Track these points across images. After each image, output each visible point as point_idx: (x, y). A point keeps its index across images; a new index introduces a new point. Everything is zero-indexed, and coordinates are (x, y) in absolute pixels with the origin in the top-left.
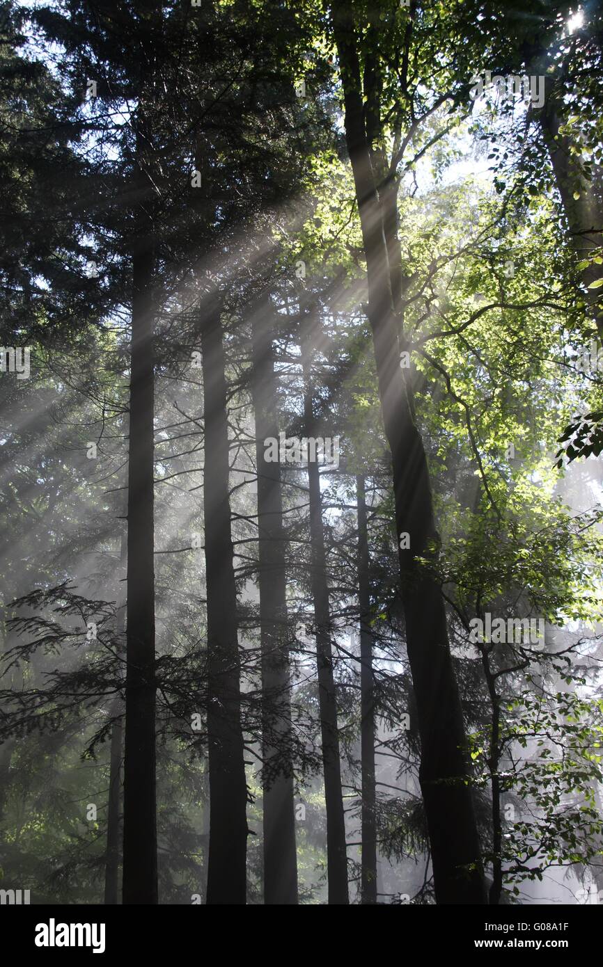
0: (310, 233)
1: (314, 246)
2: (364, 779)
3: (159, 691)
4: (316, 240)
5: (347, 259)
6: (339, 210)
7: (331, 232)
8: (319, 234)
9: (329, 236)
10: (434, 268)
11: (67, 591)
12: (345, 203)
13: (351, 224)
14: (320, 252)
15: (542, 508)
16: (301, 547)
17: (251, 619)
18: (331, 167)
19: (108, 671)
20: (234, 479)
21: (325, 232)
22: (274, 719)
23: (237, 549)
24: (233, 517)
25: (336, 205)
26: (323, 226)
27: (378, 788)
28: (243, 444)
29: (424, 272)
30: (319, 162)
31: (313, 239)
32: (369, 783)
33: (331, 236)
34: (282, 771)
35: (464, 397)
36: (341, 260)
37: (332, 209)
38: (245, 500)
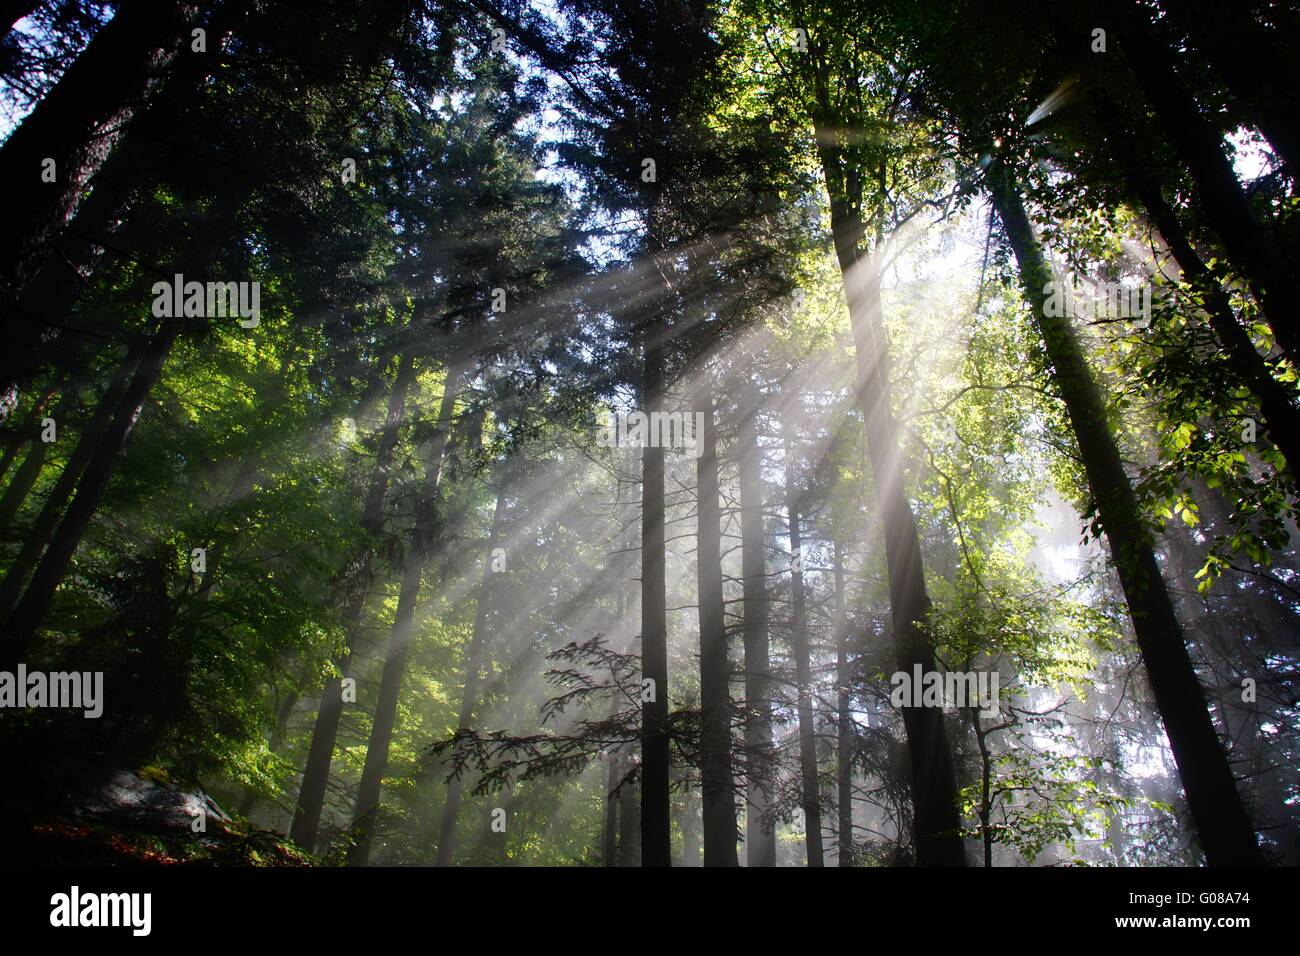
0: (798, 321)
1: (802, 332)
2: (842, 821)
3: (672, 742)
4: (804, 328)
5: (832, 344)
6: (826, 301)
7: (817, 320)
8: (806, 322)
9: (815, 324)
10: (917, 352)
11: (599, 646)
12: (830, 295)
13: (836, 313)
14: (807, 339)
15: (1018, 575)
16: (783, 607)
17: (738, 673)
18: (818, 263)
19: (631, 722)
20: (724, 543)
21: (812, 320)
22: (777, 769)
23: (728, 608)
24: (724, 578)
25: (823, 296)
26: (810, 315)
27: (854, 830)
28: (733, 511)
29: (907, 356)
30: (808, 260)
31: (801, 327)
32: (846, 826)
33: (817, 324)
34: (781, 817)
35: (944, 471)
36: (826, 346)
37: (820, 300)
38: (732, 564)
